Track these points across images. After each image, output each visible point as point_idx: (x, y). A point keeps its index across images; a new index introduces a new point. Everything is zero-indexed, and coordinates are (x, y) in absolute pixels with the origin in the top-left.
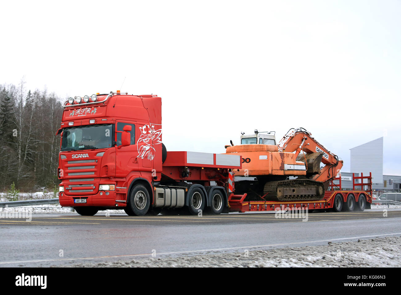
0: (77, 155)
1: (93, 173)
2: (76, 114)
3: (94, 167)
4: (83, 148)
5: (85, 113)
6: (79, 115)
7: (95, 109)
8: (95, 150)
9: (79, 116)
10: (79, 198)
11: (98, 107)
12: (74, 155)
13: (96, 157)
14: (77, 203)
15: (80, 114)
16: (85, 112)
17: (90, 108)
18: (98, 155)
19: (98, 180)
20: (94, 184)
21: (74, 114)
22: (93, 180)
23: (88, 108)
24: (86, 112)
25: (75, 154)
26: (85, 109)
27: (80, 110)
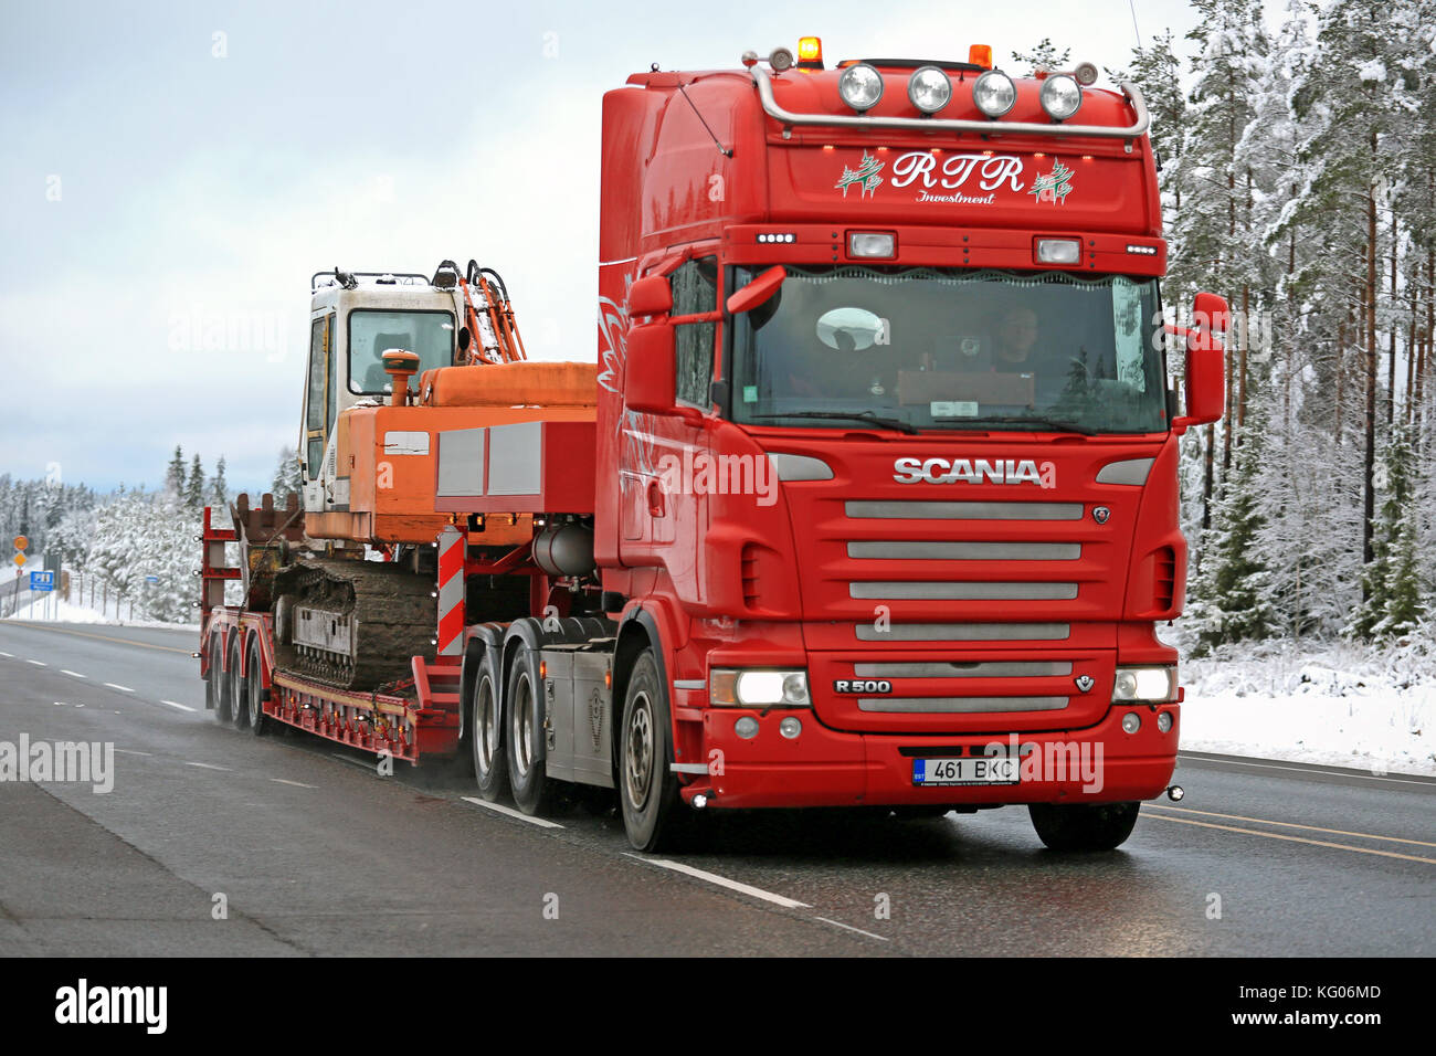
0: (944, 463)
1: (1070, 591)
2: (895, 182)
3: (1074, 552)
4: (965, 420)
5: (983, 185)
6: (931, 191)
7: (1062, 171)
8: (1081, 441)
9: (926, 197)
10: (954, 752)
11: (1079, 157)
12: (915, 462)
13: (1094, 487)
14: (938, 787)
15: (937, 190)
16: (976, 175)
17: (1016, 160)
18: (1110, 473)
19: (1105, 637)
20: (1072, 661)
21: (876, 181)
22: (1063, 632)
23: (997, 153)
24: (990, 182)
25: (923, 457)
26: (976, 158)
27: (928, 156)
